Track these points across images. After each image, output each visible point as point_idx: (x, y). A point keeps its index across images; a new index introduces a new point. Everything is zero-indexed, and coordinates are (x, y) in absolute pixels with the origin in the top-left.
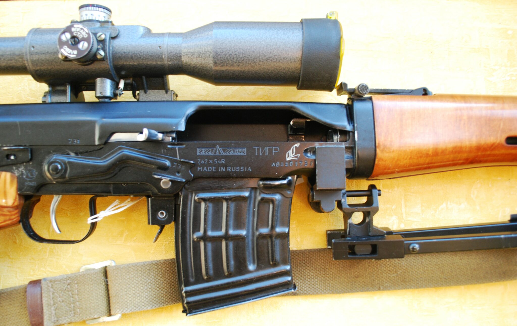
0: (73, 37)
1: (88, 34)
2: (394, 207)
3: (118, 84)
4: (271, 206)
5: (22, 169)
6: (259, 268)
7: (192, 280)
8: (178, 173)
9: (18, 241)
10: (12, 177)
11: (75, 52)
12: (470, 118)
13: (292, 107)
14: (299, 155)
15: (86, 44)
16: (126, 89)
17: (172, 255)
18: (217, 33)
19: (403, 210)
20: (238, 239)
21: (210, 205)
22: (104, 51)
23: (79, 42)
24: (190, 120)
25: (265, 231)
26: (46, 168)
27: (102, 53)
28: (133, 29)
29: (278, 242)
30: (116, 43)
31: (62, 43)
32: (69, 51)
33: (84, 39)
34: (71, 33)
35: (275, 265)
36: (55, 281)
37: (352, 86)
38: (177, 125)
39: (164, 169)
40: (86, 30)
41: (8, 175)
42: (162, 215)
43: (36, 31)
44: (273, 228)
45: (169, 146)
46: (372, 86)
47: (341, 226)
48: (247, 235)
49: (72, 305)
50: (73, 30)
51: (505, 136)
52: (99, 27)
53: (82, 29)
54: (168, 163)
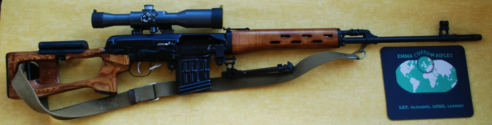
0: (146, 16)
1: (151, 15)
2: (244, 64)
3: (157, 28)
4: (204, 63)
5: (131, 54)
6: (201, 81)
7: (181, 85)
8: (177, 54)
9: (122, 79)
10: (128, 56)
11: (147, 21)
12: (259, 36)
13: (209, 34)
14: (211, 48)
15: (150, 18)
16: (159, 29)
17: (176, 80)
18: (187, 13)
19: (246, 65)
20: (194, 72)
21: (186, 63)
22: (154, 19)
23: (148, 18)
24: (180, 39)
25: (202, 70)
26: (139, 53)
27: (154, 20)
28: (162, 12)
29: (206, 73)
30: (157, 16)
31: (143, 18)
33: (150, 17)
34: (146, 15)
35: (205, 80)
36: (138, 89)
37: (226, 28)
38: (176, 40)
39: (173, 53)
41: (127, 56)
42: (172, 66)
43: (132, 13)
44: (204, 69)
45: (174, 47)
46: (231, 28)
47: (225, 70)
48: (197, 71)
49: (144, 96)
50: (146, 14)
51: (270, 41)
52: (151, 12)
53: (149, 14)
54: (174, 51)
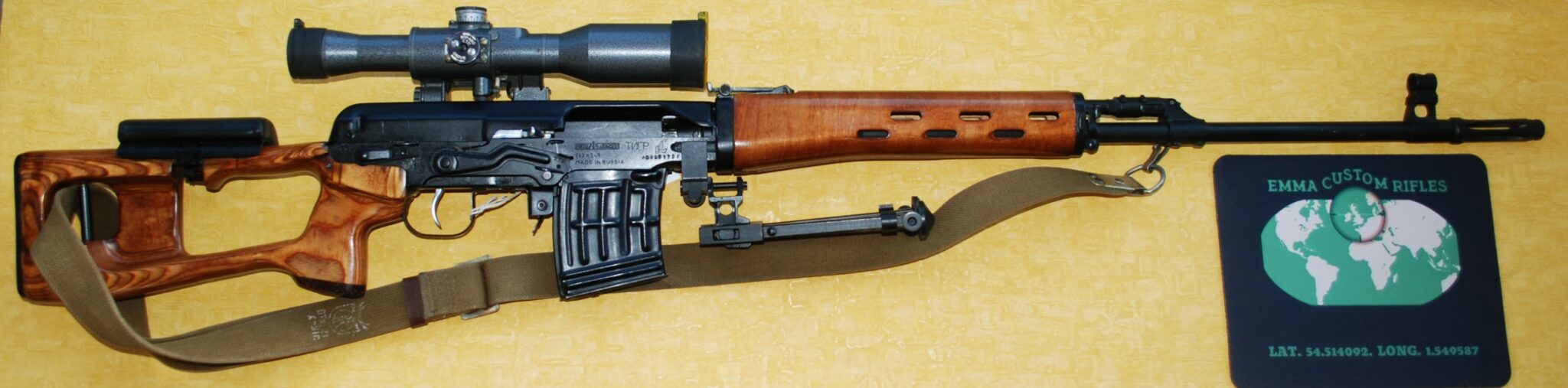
0: (462, 44)
1: (476, 41)
3: (494, 83)
5: (411, 164)
8: (558, 166)
10: (404, 171)
11: (464, 58)
12: (822, 114)
15: (474, 51)
16: (501, 87)
23: (467, 49)
26: (437, 163)
27: (486, 56)
28: (512, 30)
31: (452, 50)
32: (459, 56)
33: (472, 46)
34: (460, 40)
37: (716, 86)
38: (555, 123)
39: (546, 163)
40: (473, 37)
41: (398, 169)
43: (417, 31)
47: (711, 221)
48: (621, 222)
49: (451, 297)
50: (462, 37)
51: (856, 130)
52: (477, 30)
53: (469, 37)
54: (548, 157)
